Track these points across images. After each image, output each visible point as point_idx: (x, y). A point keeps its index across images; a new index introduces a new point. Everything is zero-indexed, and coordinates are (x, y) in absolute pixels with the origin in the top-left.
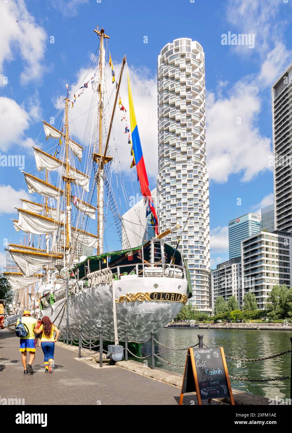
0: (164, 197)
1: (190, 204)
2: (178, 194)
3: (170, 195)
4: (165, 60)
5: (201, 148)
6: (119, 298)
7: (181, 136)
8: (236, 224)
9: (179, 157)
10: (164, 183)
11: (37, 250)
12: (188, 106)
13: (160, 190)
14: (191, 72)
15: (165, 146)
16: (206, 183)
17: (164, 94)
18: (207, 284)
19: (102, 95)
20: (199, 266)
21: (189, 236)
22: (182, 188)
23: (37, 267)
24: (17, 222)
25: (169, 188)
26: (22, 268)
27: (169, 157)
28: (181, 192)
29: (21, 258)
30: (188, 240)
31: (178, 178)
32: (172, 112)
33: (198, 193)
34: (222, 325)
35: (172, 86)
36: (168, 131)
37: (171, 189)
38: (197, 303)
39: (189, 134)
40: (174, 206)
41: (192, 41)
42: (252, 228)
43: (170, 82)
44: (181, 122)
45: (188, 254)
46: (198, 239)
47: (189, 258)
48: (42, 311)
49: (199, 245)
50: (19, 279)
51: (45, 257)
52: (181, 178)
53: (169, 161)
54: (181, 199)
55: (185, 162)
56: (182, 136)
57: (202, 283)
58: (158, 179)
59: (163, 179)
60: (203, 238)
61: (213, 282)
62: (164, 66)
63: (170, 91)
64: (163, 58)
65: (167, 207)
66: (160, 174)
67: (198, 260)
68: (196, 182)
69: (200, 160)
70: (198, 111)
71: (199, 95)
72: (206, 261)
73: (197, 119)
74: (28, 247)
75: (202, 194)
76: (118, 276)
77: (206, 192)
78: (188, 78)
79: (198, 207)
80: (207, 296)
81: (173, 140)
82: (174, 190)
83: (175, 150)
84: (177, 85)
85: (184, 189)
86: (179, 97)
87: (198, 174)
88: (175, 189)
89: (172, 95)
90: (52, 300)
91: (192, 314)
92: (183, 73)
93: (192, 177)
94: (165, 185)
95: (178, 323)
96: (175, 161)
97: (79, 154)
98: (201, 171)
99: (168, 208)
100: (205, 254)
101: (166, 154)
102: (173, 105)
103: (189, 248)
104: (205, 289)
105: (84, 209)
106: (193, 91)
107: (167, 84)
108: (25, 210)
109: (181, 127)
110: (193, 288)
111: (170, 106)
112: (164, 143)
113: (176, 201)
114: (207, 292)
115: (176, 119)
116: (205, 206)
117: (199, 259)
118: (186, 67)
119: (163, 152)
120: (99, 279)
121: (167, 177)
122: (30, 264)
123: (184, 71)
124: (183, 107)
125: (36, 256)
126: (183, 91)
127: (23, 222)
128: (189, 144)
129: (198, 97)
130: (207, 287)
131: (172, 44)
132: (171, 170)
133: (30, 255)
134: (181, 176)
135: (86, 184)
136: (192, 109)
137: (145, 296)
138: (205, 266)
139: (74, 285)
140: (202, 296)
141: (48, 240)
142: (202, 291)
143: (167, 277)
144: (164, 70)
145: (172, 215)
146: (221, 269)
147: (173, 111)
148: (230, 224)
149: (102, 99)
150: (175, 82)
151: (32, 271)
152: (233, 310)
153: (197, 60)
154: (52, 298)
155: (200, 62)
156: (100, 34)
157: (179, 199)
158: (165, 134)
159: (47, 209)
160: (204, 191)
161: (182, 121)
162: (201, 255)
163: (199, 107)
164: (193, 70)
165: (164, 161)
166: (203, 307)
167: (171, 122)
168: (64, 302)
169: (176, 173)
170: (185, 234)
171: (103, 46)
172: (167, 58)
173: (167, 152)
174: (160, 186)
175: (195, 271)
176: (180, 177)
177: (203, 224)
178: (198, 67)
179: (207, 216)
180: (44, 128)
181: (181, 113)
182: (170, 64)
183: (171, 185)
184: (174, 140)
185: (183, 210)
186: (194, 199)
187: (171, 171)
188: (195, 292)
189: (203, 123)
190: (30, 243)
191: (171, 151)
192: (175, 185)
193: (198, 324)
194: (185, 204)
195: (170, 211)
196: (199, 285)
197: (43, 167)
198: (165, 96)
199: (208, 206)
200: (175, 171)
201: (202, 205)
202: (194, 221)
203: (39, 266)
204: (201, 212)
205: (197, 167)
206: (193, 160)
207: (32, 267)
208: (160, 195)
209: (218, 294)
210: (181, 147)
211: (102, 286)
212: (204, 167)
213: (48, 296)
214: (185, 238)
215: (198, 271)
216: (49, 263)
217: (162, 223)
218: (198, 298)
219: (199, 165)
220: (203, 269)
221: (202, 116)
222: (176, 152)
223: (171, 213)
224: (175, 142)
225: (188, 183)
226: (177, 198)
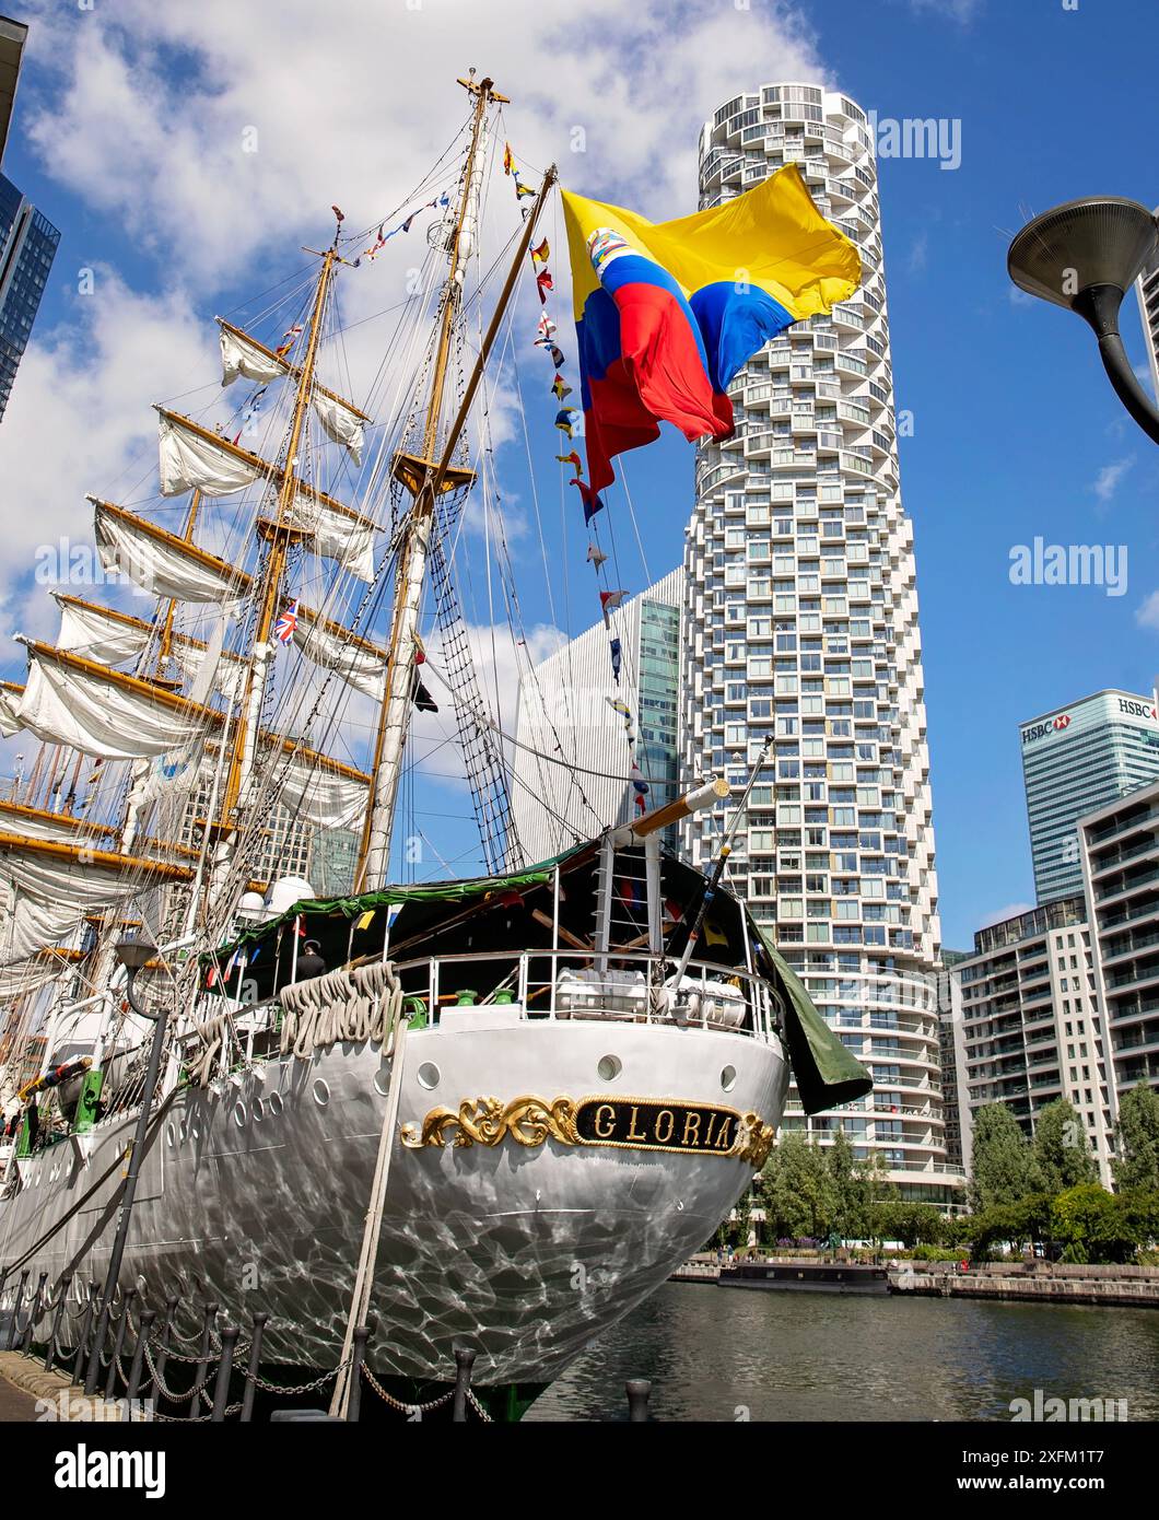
0: (717, 607)
1: (833, 643)
2: (778, 597)
3: (742, 602)
4: (729, 136)
5: (876, 427)
6: (422, 1119)
7: (792, 380)
8: (1055, 737)
9: (784, 454)
10: (715, 551)
11: (77, 825)
13: (700, 578)
14: (828, 179)
16: (904, 560)
18: (931, 1032)
20: (887, 934)
21: (831, 789)
22: (797, 574)
25: (741, 571)
27: (739, 450)
28: (791, 593)
30: (831, 805)
31: (781, 532)
33: (870, 598)
34: (1014, 1274)
37: (747, 574)
38: (879, 1138)
39: (823, 372)
40: (762, 648)
41: (827, 91)
42: (1129, 756)
45: (831, 874)
46: (875, 803)
47: (834, 893)
48: (26, 1167)
49: (883, 832)
53: (741, 467)
54: (793, 619)
55: (808, 472)
56: (795, 376)
57: (902, 1028)
58: (692, 535)
59: (715, 533)
60: (899, 800)
62: (724, 153)
64: (722, 131)
65: (728, 652)
66: (703, 514)
67: (880, 906)
68: (858, 553)
69: (874, 472)
70: (857, 298)
72: (919, 910)
73: (856, 325)
75: (889, 605)
76: (427, 1003)
77: (907, 596)
79: (872, 658)
80: (932, 1099)
81: (756, 391)
82: (763, 582)
83: (768, 428)
85: (804, 580)
87: (865, 523)
88: (768, 578)
90: (89, 1108)
91: (855, 1201)
93: (841, 535)
94: (721, 560)
95: (775, 1254)
96: (767, 469)
98: (880, 513)
99: (735, 656)
100: (913, 877)
103: (833, 845)
104: (922, 1060)
109: (790, 348)
110: (860, 1051)
113: (773, 628)
114: (932, 1077)
116: (903, 655)
117: (884, 899)
118: (808, 162)
120: (338, 1018)
121: (732, 528)
122: (27, 901)
125: (63, 861)
128: (825, 409)
130: (931, 1049)
132: (747, 501)
134: (794, 526)
137: (552, 1121)
138: (917, 938)
139: (211, 1034)
140: (905, 1097)
142: (904, 1069)
143: (666, 1021)
144: (724, 164)
145: (753, 689)
146: (995, 953)
148: (1028, 737)
151: (30, 938)
152: (1068, 1182)
153: (847, 144)
154: (93, 1094)
155: (858, 153)
157: (787, 621)
159: (168, 641)
160: (895, 592)
162: (895, 878)
164: (833, 173)
165: (722, 464)
166: (912, 1159)
169: (771, 514)
170: (815, 776)
172: (735, 133)
173: (736, 435)
174: (700, 562)
176: (788, 532)
177: (895, 734)
178: (851, 165)
179: (915, 697)
182: (747, 151)
183: (750, 559)
184: (762, 390)
185: (805, 667)
186: (853, 622)
187: (748, 505)
189: (877, 340)
191: (751, 430)
192: (768, 559)
193: (885, 1263)
194: (812, 640)
195: (743, 668)
197: (187, 479)
199: (917, 653)
200: (767, 504)
201: (890, 652)
202: (854, 720)
203: (69, 911)
204: (886, 681)
205: (859, 495)
206: (841, 468)
207: (35, 918)
208: (700, 599)
209: (991, 1089)
210: (793, 418)
211: (345, 1055)
212: (891, 496)
213: (76, 1077)
214: (815, 793)
215: (881, 961)
216: (117, 901)
217: (708, 721)
218: (884, 1110)
219: (870, 490)
220: (906, 952)
221: (875, 316)
222: (770, 435)
223: (750, 678)
224: (766, 396)
225: (823, 558)
226: (776, 613)
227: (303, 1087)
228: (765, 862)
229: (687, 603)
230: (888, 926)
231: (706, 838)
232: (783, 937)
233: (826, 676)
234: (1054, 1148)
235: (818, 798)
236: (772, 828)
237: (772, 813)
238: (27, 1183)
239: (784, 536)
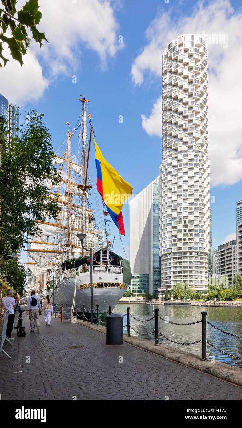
0: (166, 185)
1: (190, 191)
2: (179, 181)
3: (171, 183)
4: (169, 56)
5: (203, 137)
7: (183, 128)
9: (181, 147)
10: (166, 172)
12: (191, 98)
13: (163, 178)
14: (194, 66)
15: (168, 137)
16: (207, 170)
17: (167, 88)
18: (206, 265)
21: (189, 221)
25: (171, 176)
27: (171, 147)
28: (181, 180)
30: (188, 224)
31: (180, 166)
33: (199, 180)
36: (170, 123)
39: (191, 124)
40: (175, 193)
43: (174, 76)
44: (183, 114)
45: (188, 238)
46: (197, 223)
47: (188, 241)
49: (199, 229)
53: (171, 151)
54: (182, 186)
55: (186, 151)
56: (184, 127)
57: (200, 264)
58: (161, 169)
59: (166, 168)
62: (168, 62)
63: (173, 86)
64: (168, 54)
65: (168, 194)
66: (163, 164)
68: (196, 169)
69: (201, 149)
70: (200, 102)
71: (201, 87)
72: (205, 244)
73: (199, 110)
75: (203, 181)
77: (207, 178)
78: (190, 71)
79: (198, 193)
80: (206, 276)
83: (177, 141)
84: (180, 79)
85: (184, 177)
86: (182, 90)
87: (198, 162)
88: (176, 177)
89: (175, 89)
91: (188, 293)
92: (186, 67)
93: (193, 166)
94: (167, 174)
95: (176, 301)
96: (177, 151)
98: (202, 159)
99: (170, 195)
100: (204, 237)
101: (169, 145)
102: (176, 98)
103: (188, 232)
104: (204, 270)
106: (196, 83)
107: (171, 79)
109: (183, 119)
111: (173, 100)
112: (167, 134)
113: (177, 188)
114: (206, 272)
115: (178, 111)
116: (205, 192)
117: (198, 242)
118: (189, 61)
119: (166, 143)
121: (169, 166)
123: (187, 65)
124: (185, 100)
126: (186, 84)
128: (191, 134)
129: (200, 89)
130: (206, 268)
134: (182, 165)
136: (194, 100)
142: (200, 272)
144: (168, 65)
145: (173, 202)
146: (222, 250)
147: (176, 104)
148: (238, 205)
150: (178, 76)
153: (200, 53)
155: (203, 55)
157: (180, 187)
158: (168, 126)
160: (204, 178)
161: (184, 113)
162: (201, 238)
163: (201, 98)
164: (195, 64)
165: (167, 151)
166: (201, 286)
167: (174, 115)
169: (177, 162)
170: (186, 219)
172: (171, 55)
173: (170, 143)
174: (162, 175)
176: (181, 166)
177: (202, 209)
178: (200, 60)
179: (207, 201)
181: (183, 106)
182: (174, 60)
183: (173, 173)
184: (176, 131)
185: (184, 196)
186: (195, 185)
187: (173, 161)
189: (204, 113)
191: (173, 142)
192: (177, 173)
194: (186, 190)
195: (171, 197)
196: (198, 266)
198: (168, 91)
199: (208, 191)
200: (177, 160)
201: (202, 191)
202: (194, 207)
204: (201, 198)
205: (197, 155)
206: (194, 149)
208: (162, 183)
210: (183, 138)
212: (205, 154)
214: (185, 222)
215: (197, 253)
217: (164, 209)
219: (200, 154)
220: (202, 251)
221: (205, 106)
222: (178, 143)
223: (173, 200)
224: (177, 133)
225: (189, 171)
226: (178, 185)
228: (176, 236)
230: (199, 247)
231: (164, 232)
232: (179, 250)
233: (189, 198)
235: (186, 223)
236: (176, 230)
237: (177, 227)
239: (180, 167)
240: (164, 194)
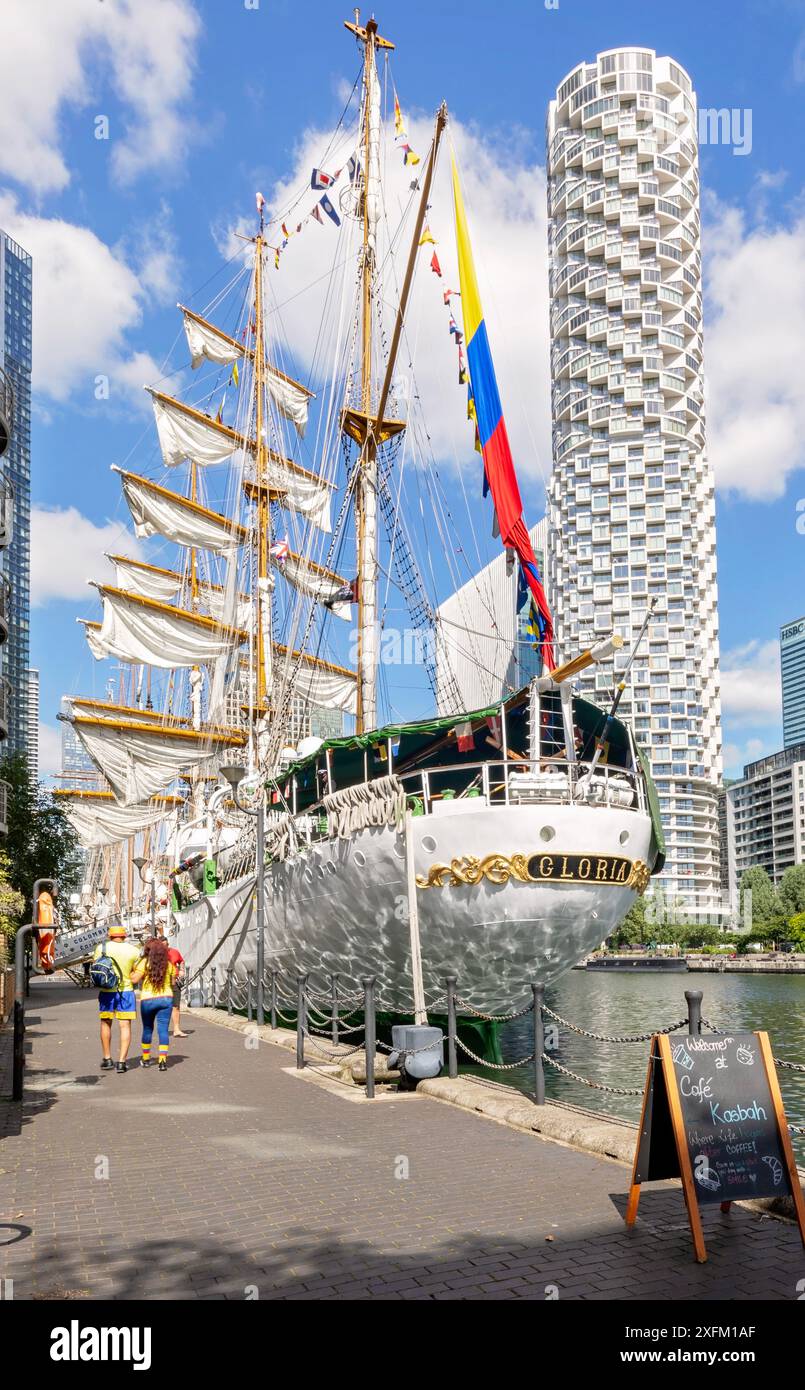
0: (572, 547)
1: (654, 570)
2: (615, 537)
3: (589, 543)
4: (571, 115)
5: (689, 393)
6: (427, 871)
7: (625, 356)
9: (618, 422)
10: (570, 504)
11: (161, 718)
12: (647, 261)
13: (559, 526)
14: (656, 155)
15: (572, 386)
16: (707, 504)
17: (568, 221)
18: (714, 828)
19: (372, 225)
20: (688, 768)
21: (652, 674)
22: (628, 518)
23: (162, 772)
24: (98, 628)
25: (588, 519)
26: (113, 776)
27: (585, 421)
28: (624, 534)
29: (111, 744)
30: (651, 686)
31: (617, 486)
32: (595, 278)
33: (681, 535)
34: (763, 960)
35: (595, 196)
36: (581, 338)
37: (592, 521)
38: (680, 889)
39: (649, 347)
40: (604, 577)
41: (657, 57)
43: (588, 183)
44: (624, 312)
45: (651, 731)
46: (681, 682)
47: (654, 743)
48: (179, 917)
49: (687, 702)
50: (104, 812)
51: (186, 741)
52: (627, 487)
53: (587, 434)
54: (625, 554)
55: (637, 436)
56: (628, 353)
57: (695, 825)
58: (552, 492)
59: (569, 490)
61: (731, 821)
62: (567, 134)
63: (589, 214)
64: (565, 110)
65: (580, 580)
66: (559, 475)
67: (683, 750)
68: (673, 500)
69: (687, 432)
70: (678, 276)
71: (680, 225)
72: (708, 753)
73: (676, 302)
74: (132, 709)
75: (695, 539)
76: (423, 800)
77: (708, 532)
78: (643, 171)
79: (681, 580)
80: (713, 866)
81: (597, 368)
82: (604, 527)
83: (606, 399)
84: (609, 194)
85: (634, 524)
86: (617, 232)
87: (679, 475)
88: (607, 523)
89: (595, 225)
90: (211, 881)
92: (629, 158)
93: (661, 486)
94: (573, 511)
95: (619, 953)
96: (606, 435)
97: (299, 411)
98: (691, 467)
99: (585, 583)
100: (705, 731)
101: (577, 412)
102: (598, 258)
103: (653, 713)
104: (708, 843)
105: (315, 586)
106: (663, 213)
107: (579, 191)
108: (123, 592)
109: (624, 327)
110: (669, 840)
111: (587, 260)
112: (571, 376)
113: (611, 561)
114: (713, 853)
115: (607, 301)
116: (704, 576)
117: (686, 746)
118: (639, 138)
119: (566, 405)
120: (364, 813)
121: (581, 485)
122: (141, 765)
123: (631, 151)
124: (630, 264)
125: (158, 737)
126: (630, 212)
127: (117, 629)
128: (651, 380)
129: (677, 232)
130: (714, 837)
131: (591, 66)
132: (592, 462)
133: (140, 734)
134: (626, 481)
135: (321, 507)
136: (658, 269)
137: (512, 868)
138: (707, 770)
139: (280, 830)
140: (697, 866)
141: (198, 687)
142: (696, 850)
143: (583, 804)
144: (568, 147)
145: (598, 607)
146: (756, 779)
147: (597, 275)
148: (785, 636)
149: (371, 239)
150: (604, 185)
151: (147, 787)
152: (798, 910)
153: (672, 115)
154: (211, 873)
155: (681, 123)
156: (365, 37)
157: (621, 556)
158: (572, 347)
159: (195, 586)
160: (699, 529)
161: (627, 308)
162: (693, 732)
163: (679, 263)
164: (660, 149)
165: (571, 434)
167: (591, 311)
168: (251, 886)
169: (609, 472)
170: (642, 666)
171: (373, 72)
172: (576, 111)
173: (581, 406)
174: (558, 514)
175: (673, 787)
176: (622, 486)
177: (696, 634)
178: (675, 139)
179: (711, 608)
180: (184, 330)
181: (623, 283)
182: (586, 130)
183: (594, 510)
184: (602, 366)
185: (634, 590)
186: (669, 554)
187: (593, 466)
188: (674, 852)
189: (693, 315)
190: (139, 696)
191: (594, 403)
192: (606, 509)
193: (685, 956)
194: (640, 569)
195: (590, 592)
196: (686, 832)
197: (182, 452)
198: (570, 230)
199: (714, 575)
200: (606, 464)
201: (695, 575)
202: (669, 625)
203: (169, 769)
204: (691, 597)
205: (675, 453)
206: (663, 430)
207: (147, 774)
209: (749, 860)
210: (626, 390)
211: (372, 835)
212: (699, 452)
213: (198, 865)
214: (641, 678)
215: (683, 785)
216: (200, 761)
217: (567, 632)
218: (684, 874)
219: (683, 448)
220: (700, 779)
221: (692, 292)
222: (608, 406)
223: (596, 599)
224: (604, 372)
225: (647, 505)
226: (613, 550)
227: (347, 857)
229: (549, 546)
230: (688, 763)
234: (791, 892)
235: (643, 682)
238: (182, 926)
239: (619, 489)
240: (567, 580)
